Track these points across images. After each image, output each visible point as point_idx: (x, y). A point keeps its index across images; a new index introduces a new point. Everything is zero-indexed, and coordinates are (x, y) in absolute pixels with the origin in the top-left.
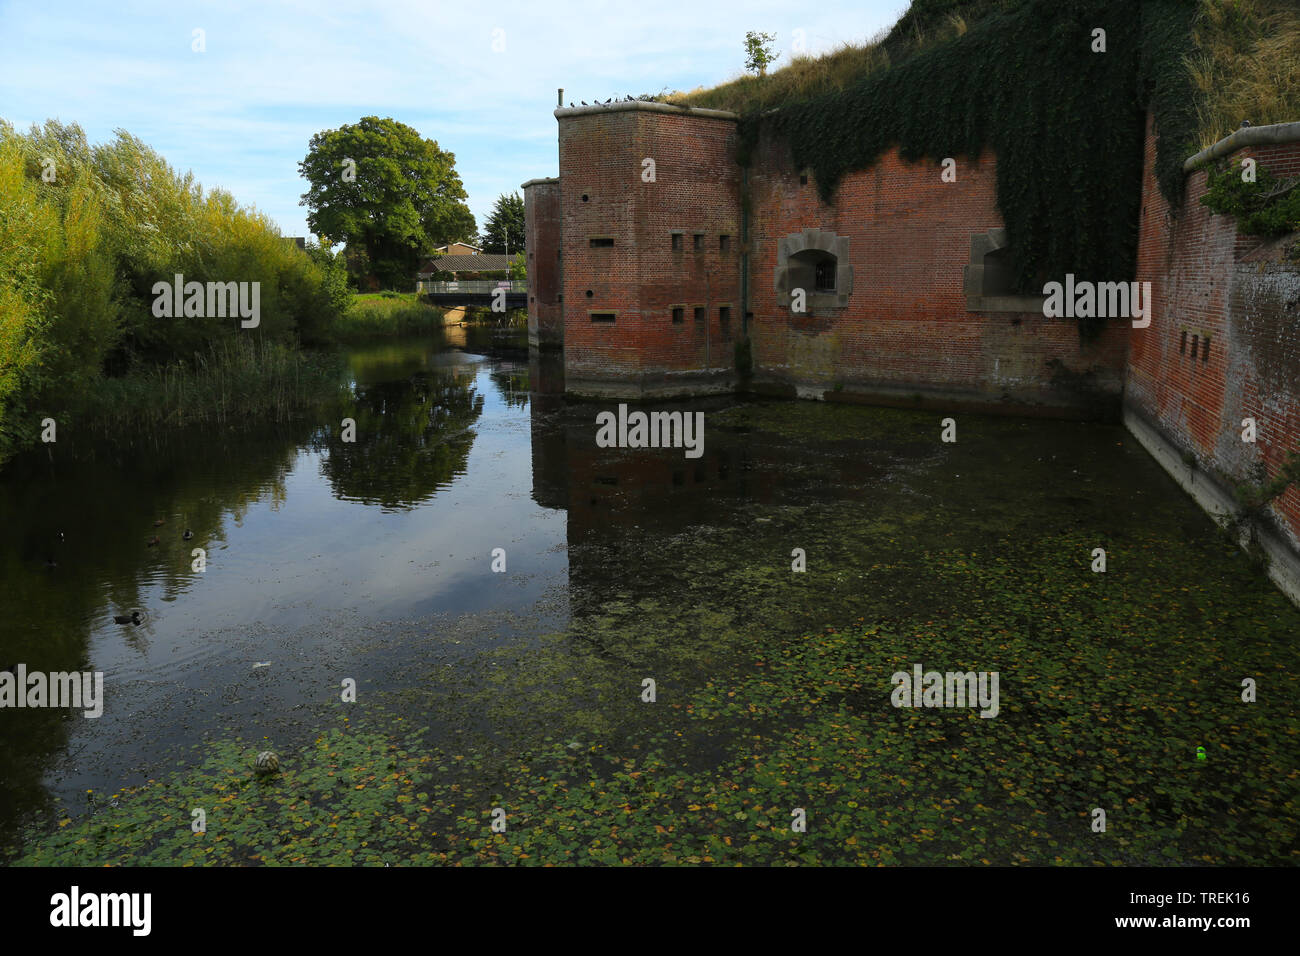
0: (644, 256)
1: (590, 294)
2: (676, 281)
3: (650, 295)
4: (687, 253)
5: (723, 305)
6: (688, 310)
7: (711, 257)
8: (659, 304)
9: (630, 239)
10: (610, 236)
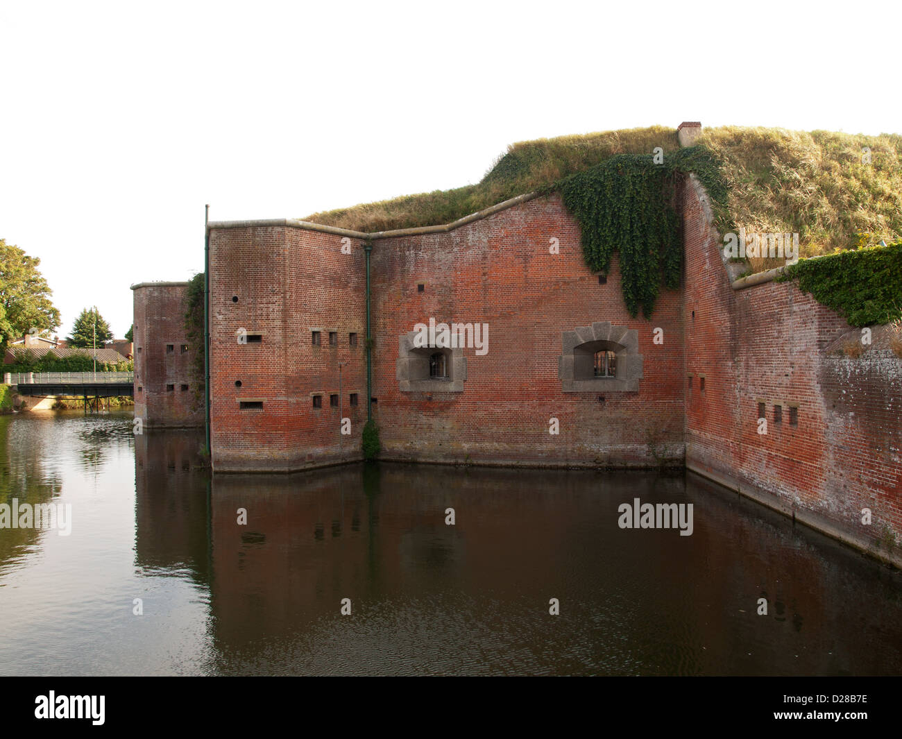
0: (289, 350)
1: (238, 384)
2: (315, 372)
3: (294, 384)
4: (324, 348)
5: (353, 392)
6: (326, 398)
7: (344, 351)
8: (302, 392)
9: (278, 336)
10: (258, 333)
